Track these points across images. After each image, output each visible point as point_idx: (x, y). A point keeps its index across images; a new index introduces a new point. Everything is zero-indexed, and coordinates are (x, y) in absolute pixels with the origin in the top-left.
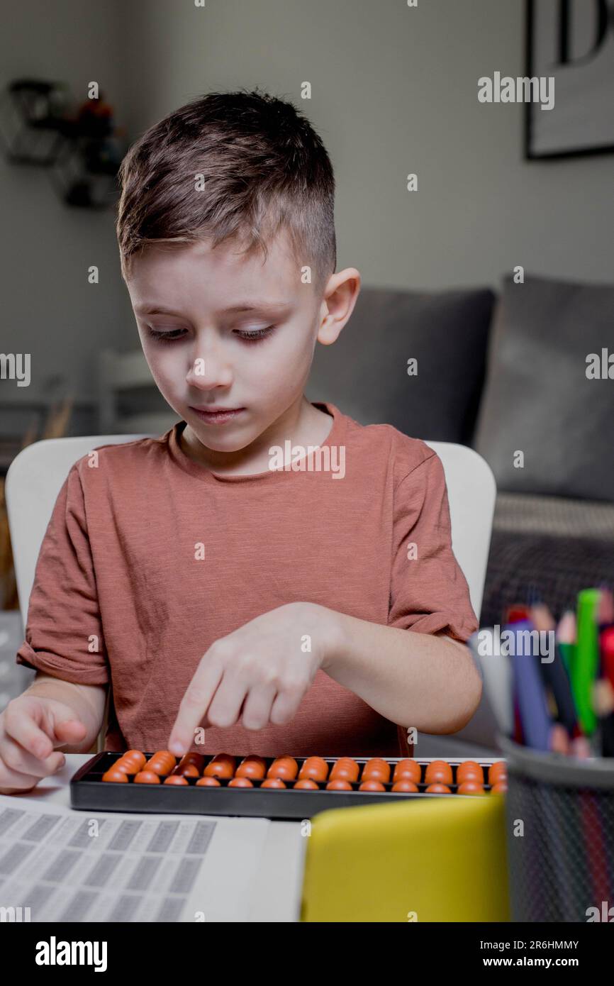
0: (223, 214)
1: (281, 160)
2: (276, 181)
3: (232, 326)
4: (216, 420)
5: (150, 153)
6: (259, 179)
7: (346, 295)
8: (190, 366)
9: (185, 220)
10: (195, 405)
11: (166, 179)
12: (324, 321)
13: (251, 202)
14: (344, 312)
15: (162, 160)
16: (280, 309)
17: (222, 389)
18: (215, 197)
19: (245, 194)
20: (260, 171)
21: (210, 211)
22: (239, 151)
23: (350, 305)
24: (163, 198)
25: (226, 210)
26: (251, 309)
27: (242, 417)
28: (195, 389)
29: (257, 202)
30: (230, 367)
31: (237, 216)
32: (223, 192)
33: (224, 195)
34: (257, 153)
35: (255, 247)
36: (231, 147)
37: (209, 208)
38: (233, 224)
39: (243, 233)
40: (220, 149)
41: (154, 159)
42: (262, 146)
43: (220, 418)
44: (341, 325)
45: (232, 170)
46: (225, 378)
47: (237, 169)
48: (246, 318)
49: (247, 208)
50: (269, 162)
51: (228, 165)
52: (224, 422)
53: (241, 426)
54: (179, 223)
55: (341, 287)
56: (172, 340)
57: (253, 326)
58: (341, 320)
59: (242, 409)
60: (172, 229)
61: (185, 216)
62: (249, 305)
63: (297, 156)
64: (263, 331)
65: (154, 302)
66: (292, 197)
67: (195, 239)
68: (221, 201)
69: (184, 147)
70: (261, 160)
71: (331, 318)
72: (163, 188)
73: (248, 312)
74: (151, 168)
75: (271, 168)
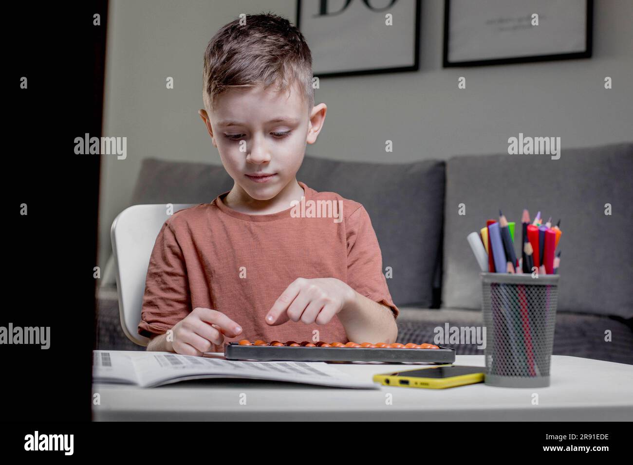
0: (269, 73)
1: (292, 47)
2: (292, 57)
3: (270, 131)
4: (260, 180)
5: (223, 45)
6: (282, 56)
7: (320, 117)
8: (249, 152)
9: (249, 77)
10: (249, 173)
11: (235, 57)
12: (310, 132)
13: (281, 67)
14: (318, 127)
15: (231, 48)
16: (295, 122)
17: (265, 163)
18: (264, 65)
19: (278, 63)
20: (284, 52)
21: (262, 72)
22: (271, 42)
23: (321, 124)
24: (235, 67)
25: (270, 71)
26: (281, 121)
27: (275, 179)
28: (250, 164)
29: (284, 67)
30: (270, 152)
31: (276, 73)
32: (268, 62)
33: (268, 64)
34: (280, 43)
35: (282, 90)
36: (267, 40)
37: (262, 70)
38: (274, 77)
39: (277, 83)
40: (261, 41)
41: (226, 48)
42: (282, 39)
43: (264, 179)
44: (317, 134)
45: (270, 52)
46: (268, 157)
47: (272, 51)
48: (278, 126)
49: (280, 69)
50: (287, 48)
51: (268, 49)
52: (265, 182)
53: (274, 184)
54: (247, 78)
55: (317, 114)
56: (237, 140)
57: (282, 130)
58: (316, 131)
59: (276, 174)
60: (243, 80)
61: (249, 75)
62: (281, 119)
63: (298, 45)
64: (286, 132)
65: (229, 120)
66: (298, 65)
67: (254, 84)
68: (267, 67)
69: (243, 41)
70: (282, 46)
71: (312, 131)
72: (235, 61)
73: (280, 122)
74: (225, 52)
75: (288, 51)
